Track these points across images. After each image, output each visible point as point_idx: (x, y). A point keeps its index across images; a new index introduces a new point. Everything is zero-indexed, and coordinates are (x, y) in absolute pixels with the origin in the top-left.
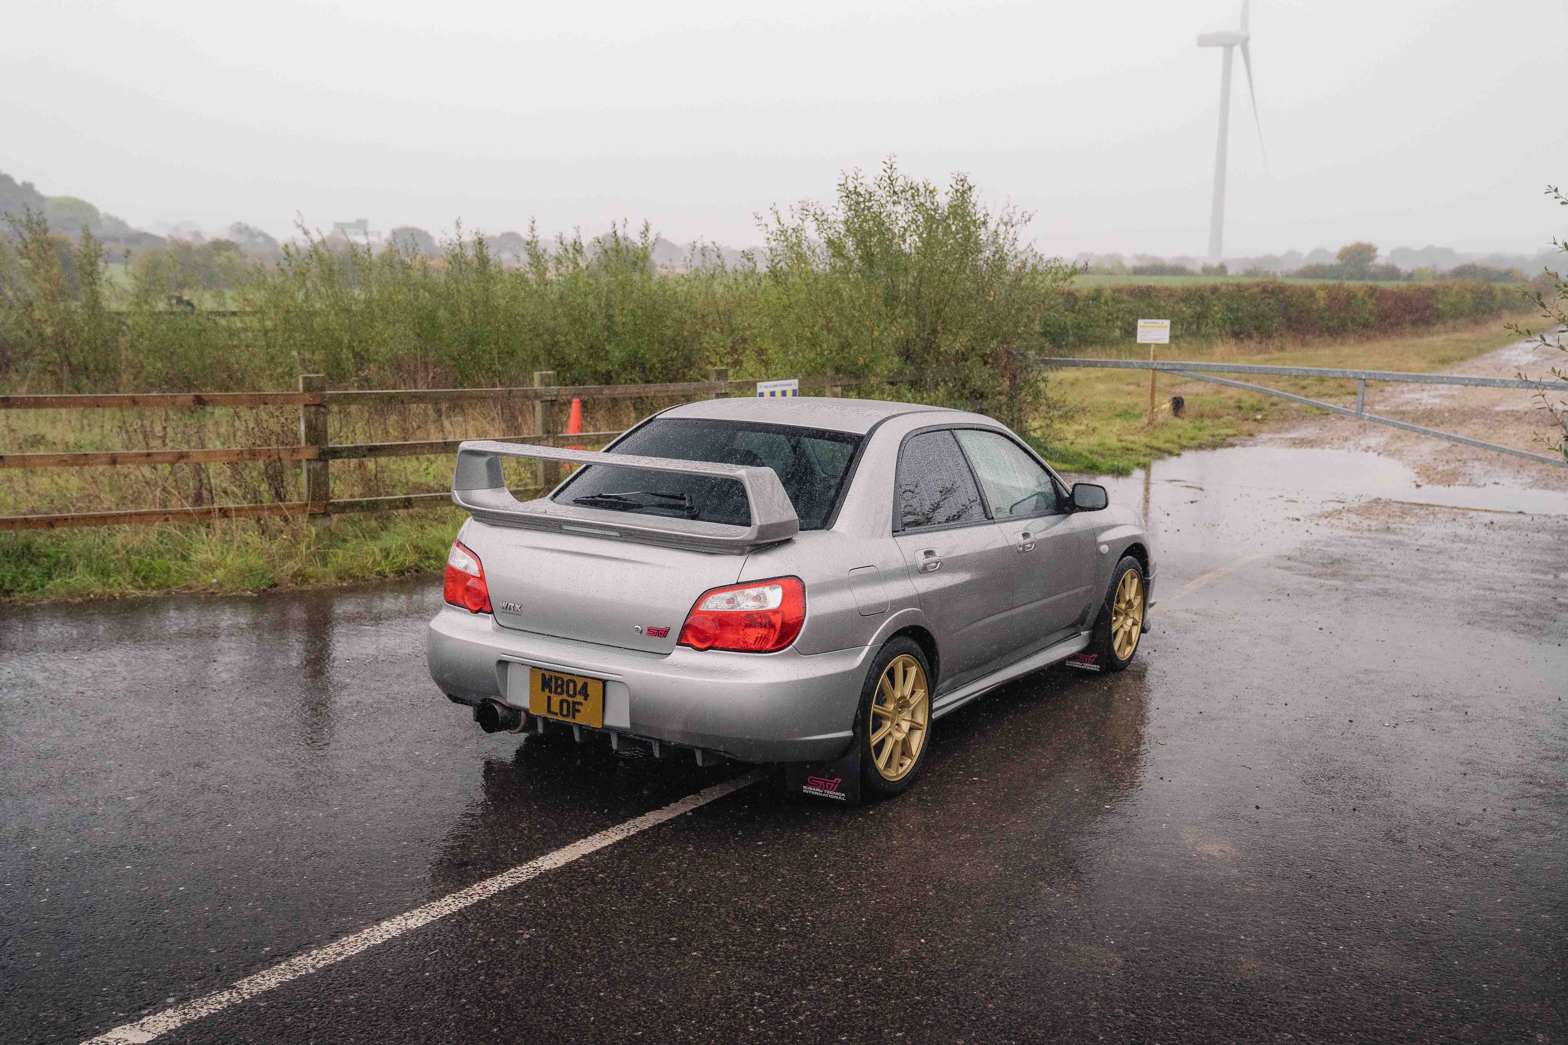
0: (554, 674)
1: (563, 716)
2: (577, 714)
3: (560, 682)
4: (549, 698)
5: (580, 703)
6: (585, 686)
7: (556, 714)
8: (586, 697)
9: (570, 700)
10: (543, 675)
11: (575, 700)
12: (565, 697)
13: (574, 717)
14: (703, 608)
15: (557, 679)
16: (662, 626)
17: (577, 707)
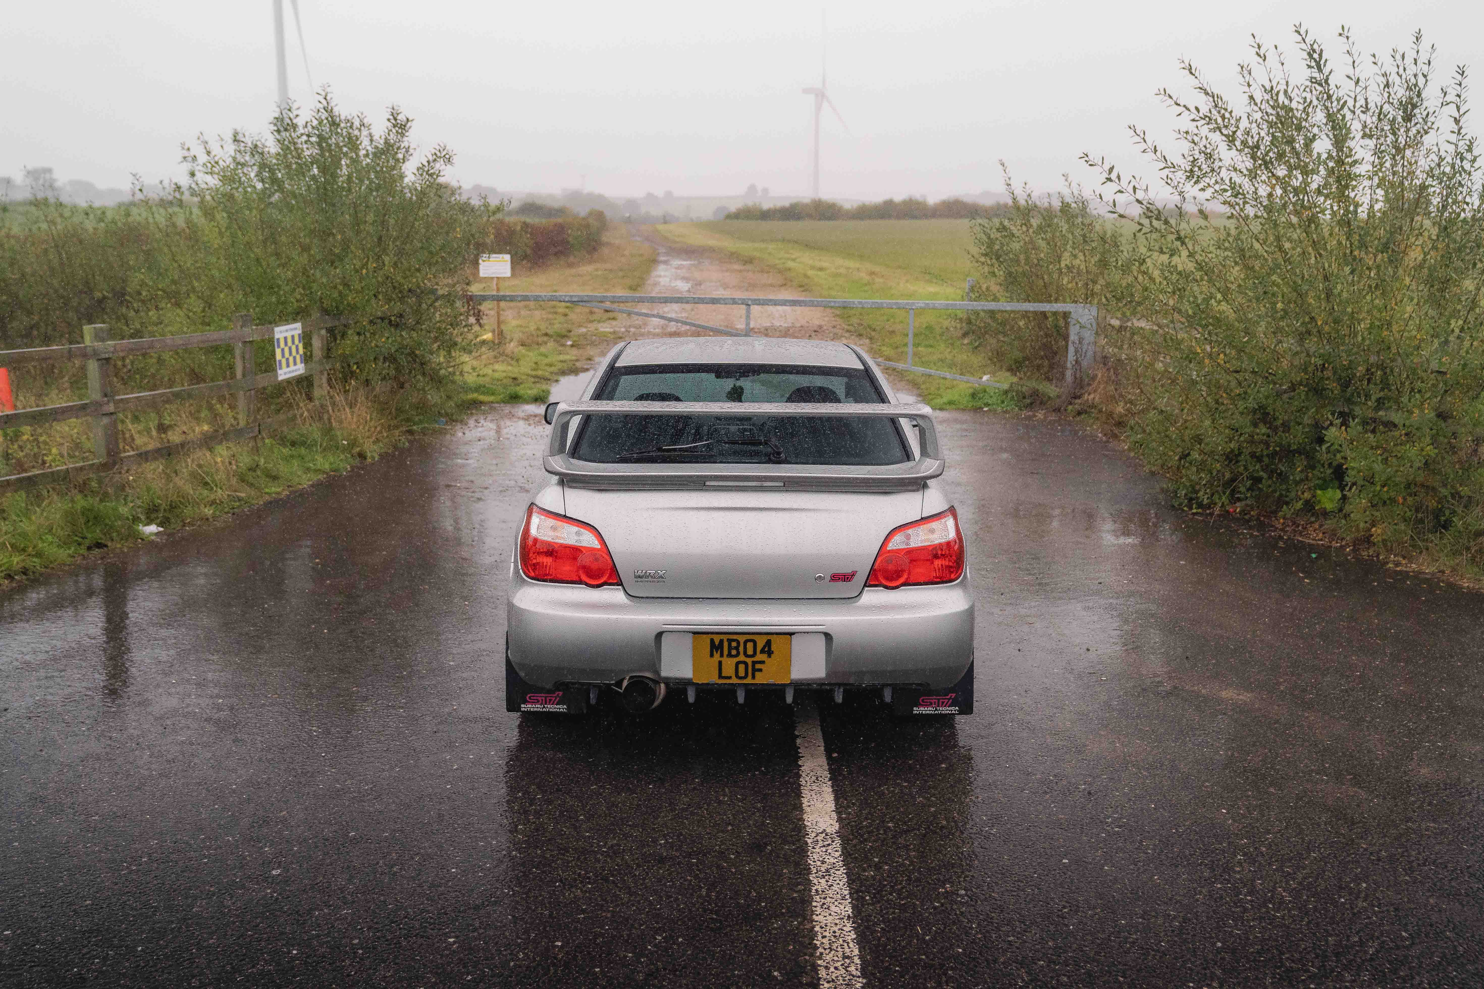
0: (725, 638)
1: (741, 678)
2: (757, 674)
3: (734, 644)
4: (720, 663)
5: (763, 662)
6: (769, 643)
7: (730, 678)
8: (770, 653)
9: (749, 661)
10: (712, 641)
11: (755, 659)
12: (742, 658)
13: (753, 677)
14: (891, 546)
15: (730, 641)
16: (849, 571)
17: (758, 666)
